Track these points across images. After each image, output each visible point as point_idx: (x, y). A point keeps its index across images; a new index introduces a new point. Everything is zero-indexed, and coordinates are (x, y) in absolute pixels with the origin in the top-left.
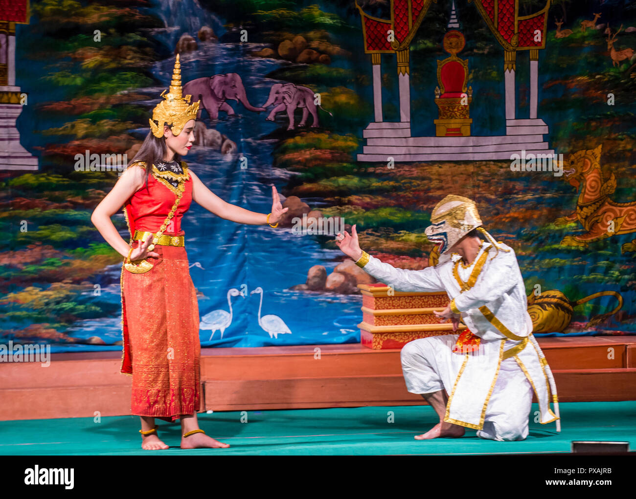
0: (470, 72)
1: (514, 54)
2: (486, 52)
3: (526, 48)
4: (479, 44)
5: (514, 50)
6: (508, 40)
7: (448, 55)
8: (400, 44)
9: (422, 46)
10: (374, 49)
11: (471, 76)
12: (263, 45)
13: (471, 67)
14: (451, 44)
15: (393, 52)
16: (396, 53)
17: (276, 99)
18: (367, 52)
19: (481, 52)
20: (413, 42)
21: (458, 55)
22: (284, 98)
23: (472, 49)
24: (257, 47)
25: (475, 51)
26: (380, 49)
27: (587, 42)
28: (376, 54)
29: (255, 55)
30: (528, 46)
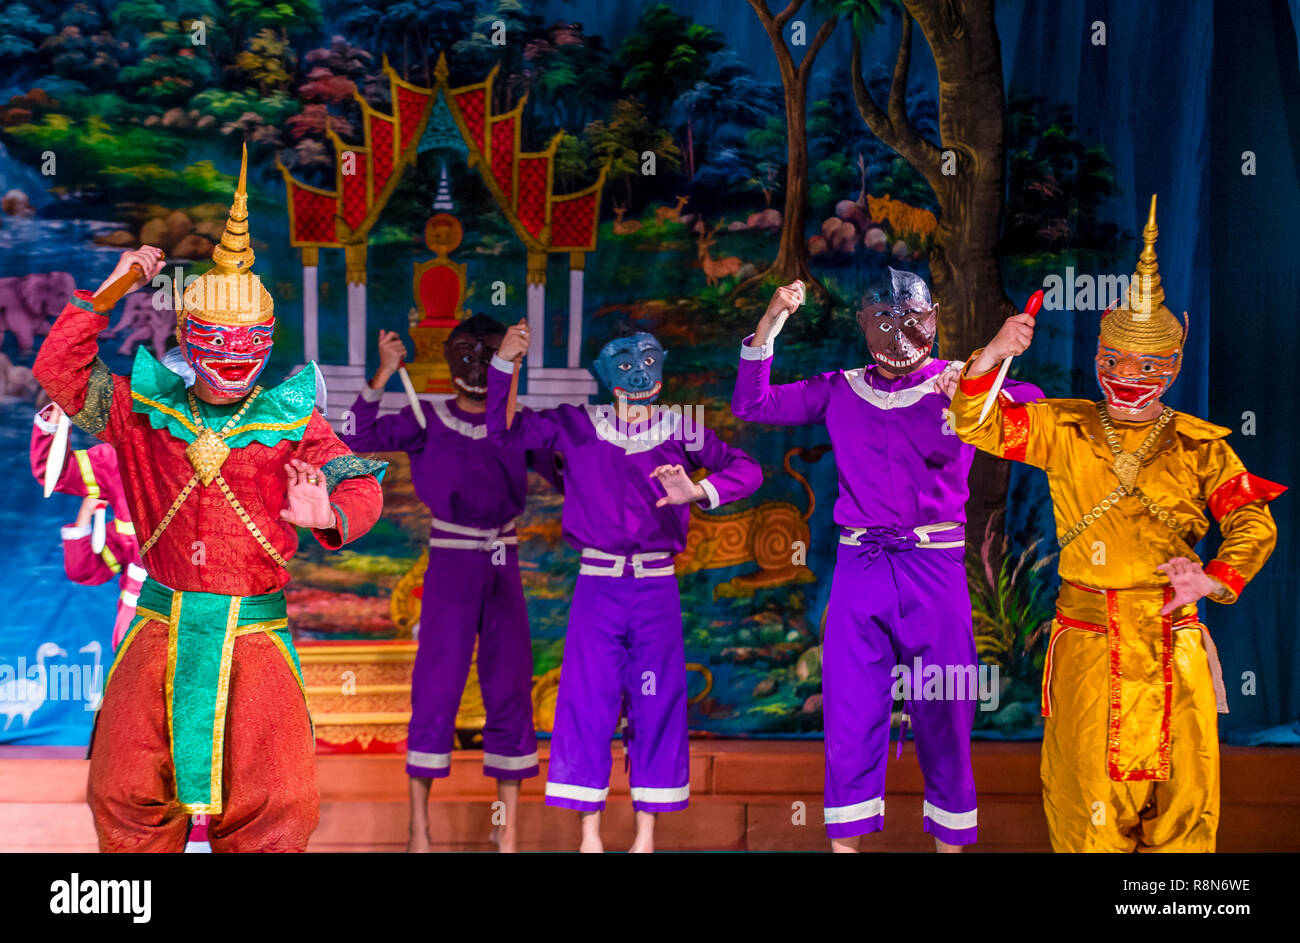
0: (468, 286)
1: (544, 258)
2: (497, 251)
3: (563, 249)
4: (486, 239)
5: (544, 252)
6: (535, 234)
7: (432, 255)
8: (353, 232)
9: (389, 238)
10: (307, 240)
11: (471, 292)
12: (114, 225)
13: (471, 278)
14: (438, 236)
15: (338, 245)
16: (343, 249)
17: (136, 319)
18: (295, 244)
19: (488, 252)
20: (375, 230)
21: (451, 255)
22: (148, 318)
23: (472, 247)
24: (104, 229)
25: (479, 250)
26: (317, 240)
27: (664, 244)
28: (310, 250)
29: (101, 242)
30: (568, 245)
